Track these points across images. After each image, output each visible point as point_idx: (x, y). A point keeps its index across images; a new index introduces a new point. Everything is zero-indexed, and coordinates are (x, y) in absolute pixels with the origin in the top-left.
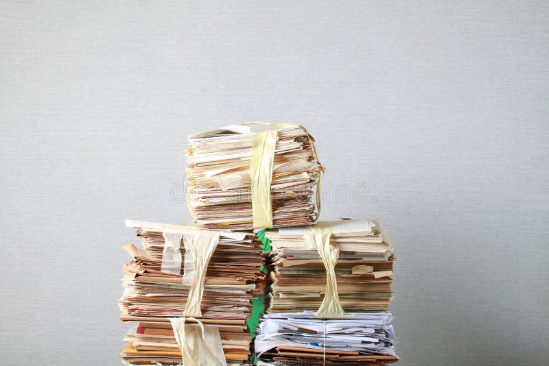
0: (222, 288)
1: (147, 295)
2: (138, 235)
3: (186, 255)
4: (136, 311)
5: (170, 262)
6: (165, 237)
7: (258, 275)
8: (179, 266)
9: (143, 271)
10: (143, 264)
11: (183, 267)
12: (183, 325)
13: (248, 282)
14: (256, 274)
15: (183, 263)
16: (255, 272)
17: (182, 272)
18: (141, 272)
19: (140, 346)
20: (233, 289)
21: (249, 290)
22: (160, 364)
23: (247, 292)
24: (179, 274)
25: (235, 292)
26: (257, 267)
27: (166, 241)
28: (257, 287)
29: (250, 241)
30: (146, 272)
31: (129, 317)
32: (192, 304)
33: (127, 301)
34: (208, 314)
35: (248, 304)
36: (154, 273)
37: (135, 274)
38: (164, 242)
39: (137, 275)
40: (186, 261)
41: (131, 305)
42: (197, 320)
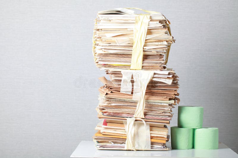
0: (155, 102)
1: (112, 105)
2: (107, 73)
3: (134, 84)
4: (107, 113)
5: (126, 87)
6: (122, 74)
7: (176, 95)
8: (131, 90)
9: (110, 92)
10: (110, 88)
11: (133, 90)
12: (133, 122)
13: (170, 99)
14: (174, 94)
15: (133, 89)
16: (173, 93)
17: (132, 93)
18: (109, 92)
19: (104, 132)
20: (161, 103)
21: (170, 104)
22: (113, 143)
23: (169, 105)
24: (130, 94)
25: (162, 104)
26: (175, 90)
27: (123, 76)
28: (175, 102)
29: (171, 76)
30: (112, 92)
31: (103, 116)
32: (139, 111)
33: (102, 108)
34: (147, 117)
35: (170, 111)
36: (117, 93)
37: (106, 93)
38: (122, 77)
39: (107, 94)
40: (135, 87)
41: (104, 109)
42: (142, 120)
